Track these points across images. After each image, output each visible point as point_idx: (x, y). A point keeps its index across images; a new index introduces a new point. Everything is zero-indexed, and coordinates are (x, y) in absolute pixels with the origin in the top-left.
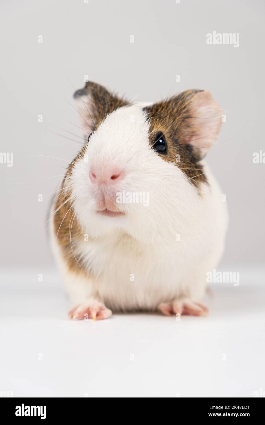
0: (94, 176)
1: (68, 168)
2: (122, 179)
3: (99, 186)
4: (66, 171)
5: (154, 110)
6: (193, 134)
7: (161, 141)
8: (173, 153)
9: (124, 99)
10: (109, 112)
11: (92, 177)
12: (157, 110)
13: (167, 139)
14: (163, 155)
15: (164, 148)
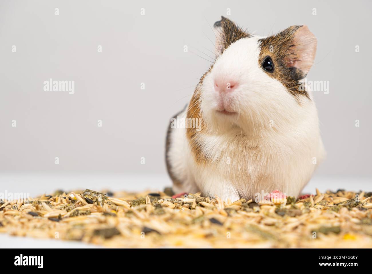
0: (217, 86)
1: (201, 79)
2: (236, 88)
3: (220, 93)
4: (199, 81)
5: (266, 41)
6: (296, 60)
7: (269, 63)
8: (278, 72)
9: (246, 32)
10: (234, 41)
11: (216, 86)
12: (268, 41)
13: (274, 62)
14: (269, 73)
15: (271, 68)
